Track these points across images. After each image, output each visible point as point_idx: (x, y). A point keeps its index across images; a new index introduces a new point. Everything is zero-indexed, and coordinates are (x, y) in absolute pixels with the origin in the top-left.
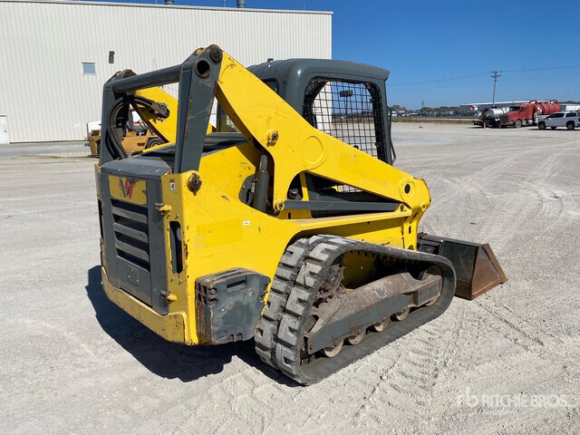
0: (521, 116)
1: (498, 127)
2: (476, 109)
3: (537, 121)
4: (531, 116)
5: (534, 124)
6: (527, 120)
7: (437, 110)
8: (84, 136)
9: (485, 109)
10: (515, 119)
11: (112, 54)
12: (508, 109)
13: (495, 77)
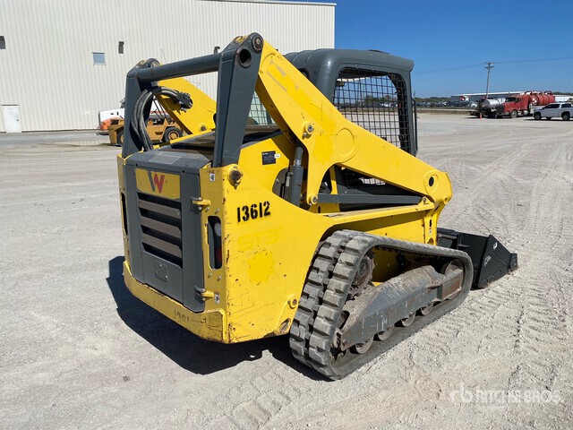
0: (515, 107)
1: (494, 118)
2: (467, 99)
3: (532, 112)
4: (526, 107)
5: (529, 115)
6: (522, 111)
7: (427, 100)
8: (95, 125)
9: (481, 100)
10: (510, 109)
11: (121, 44)
12: (504, 100)
13: (489, 68)
